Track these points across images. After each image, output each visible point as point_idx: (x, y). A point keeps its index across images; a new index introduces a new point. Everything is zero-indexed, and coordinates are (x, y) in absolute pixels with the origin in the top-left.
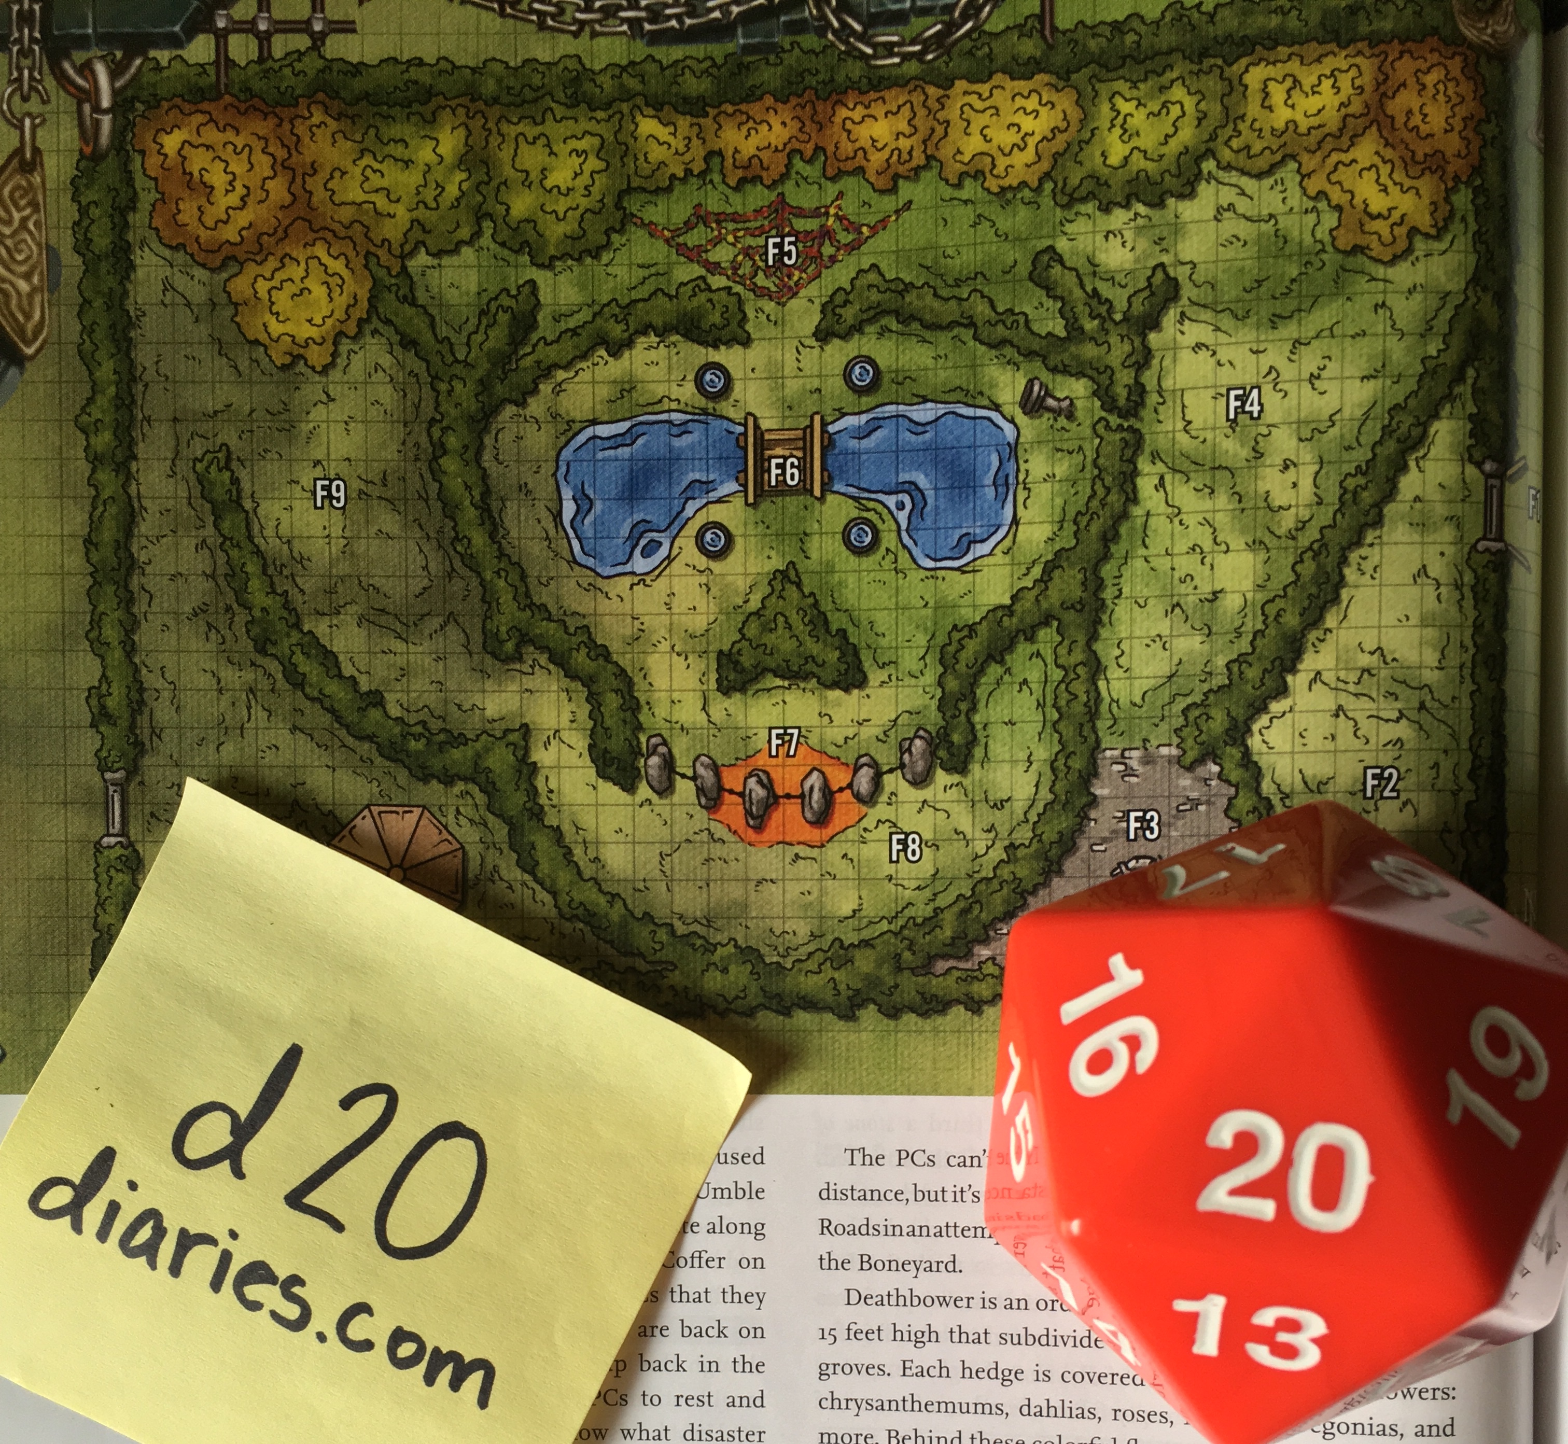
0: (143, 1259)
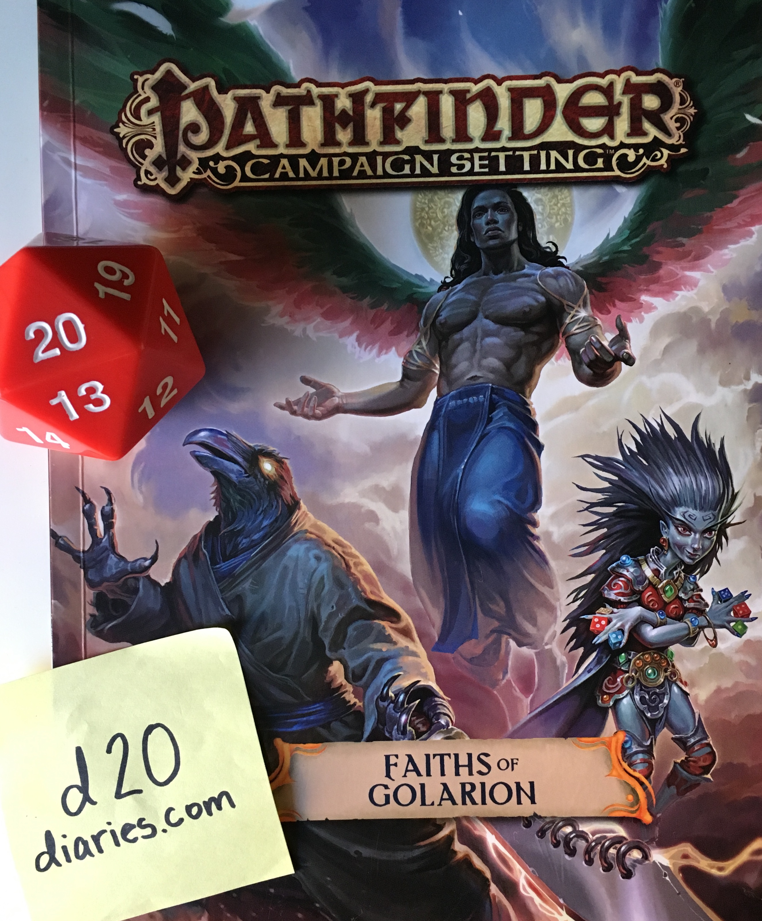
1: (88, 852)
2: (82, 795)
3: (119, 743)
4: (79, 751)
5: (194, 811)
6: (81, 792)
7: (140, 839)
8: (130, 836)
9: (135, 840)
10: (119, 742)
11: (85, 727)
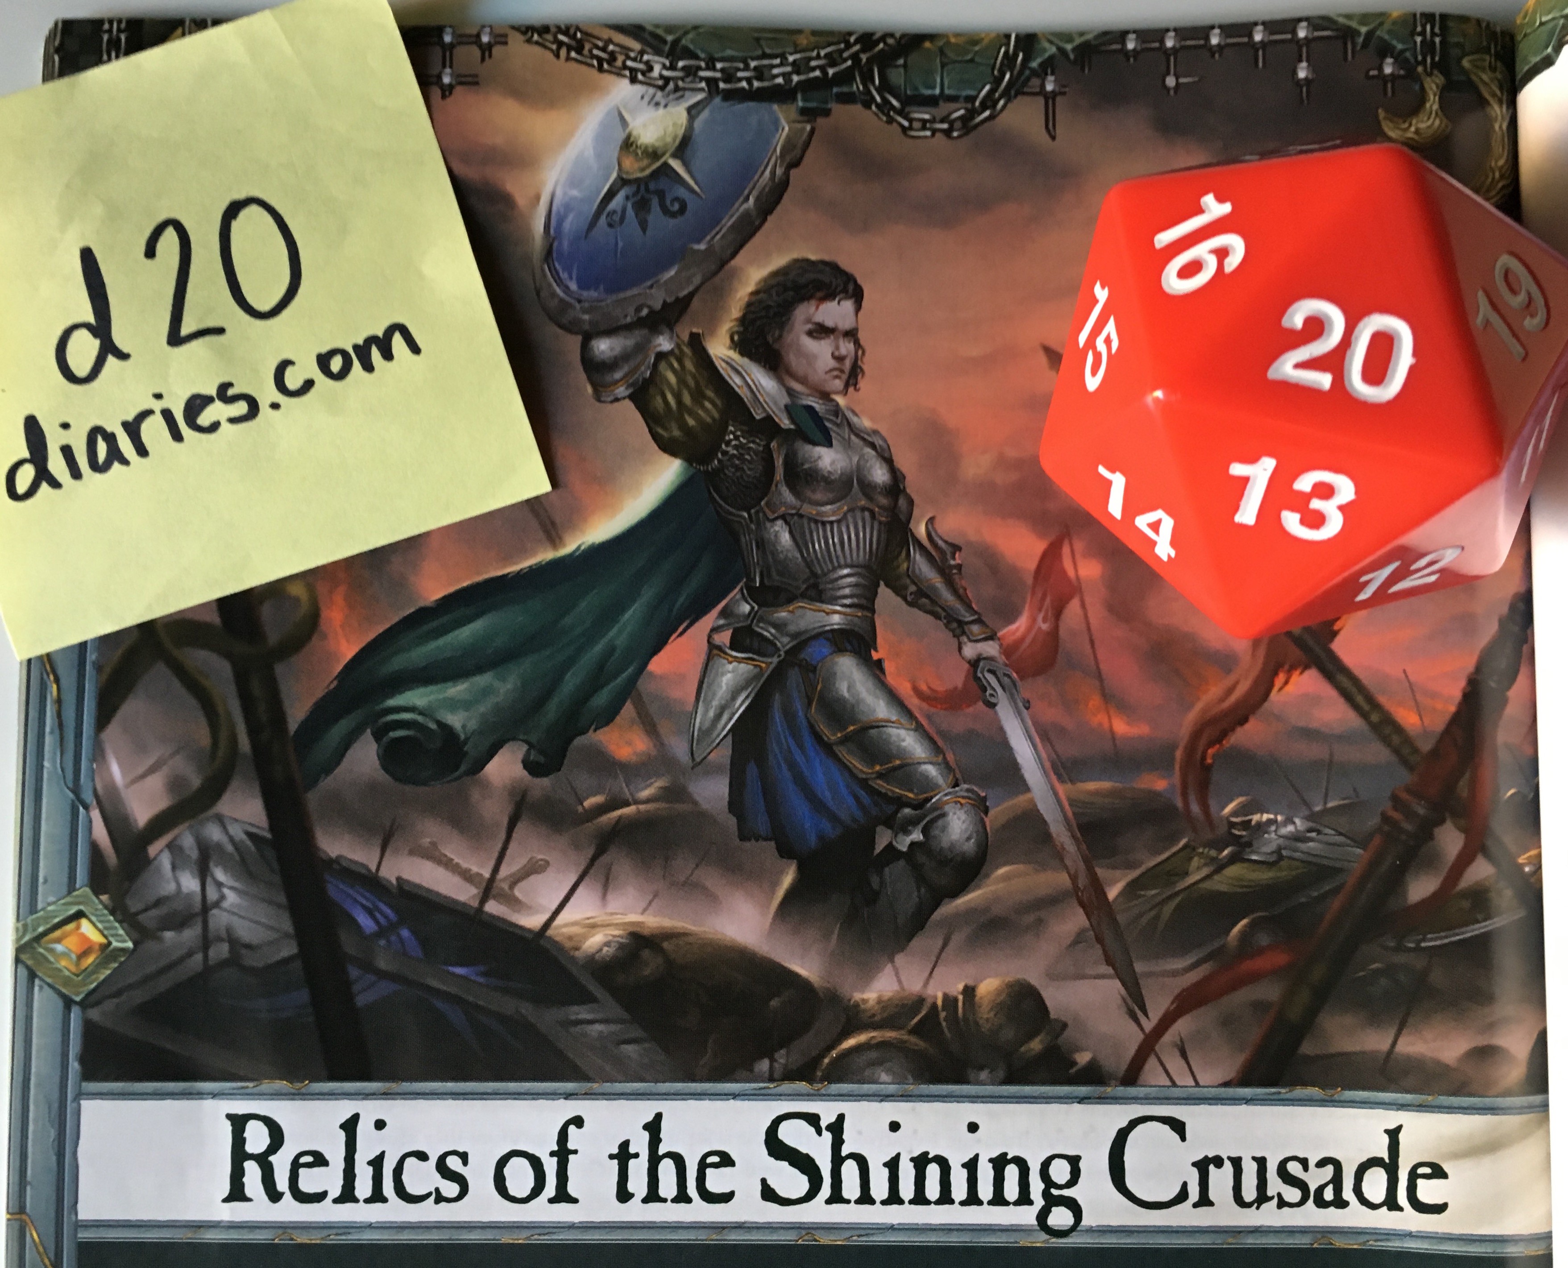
0: (116, 465)
1: (116, 455)
2: (97, 343)
3: (170, 236)
4: (88, 257)
5: (336, 364)
6: (95, 335)
7: (225, 426)
8: (204, 419)
9: (214, 427)
10: (170, 234)
11: (98, 210)
